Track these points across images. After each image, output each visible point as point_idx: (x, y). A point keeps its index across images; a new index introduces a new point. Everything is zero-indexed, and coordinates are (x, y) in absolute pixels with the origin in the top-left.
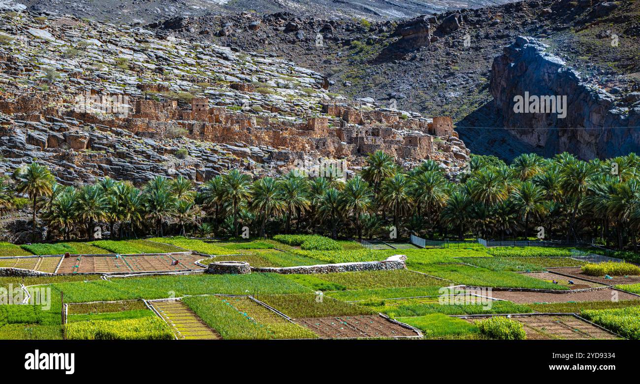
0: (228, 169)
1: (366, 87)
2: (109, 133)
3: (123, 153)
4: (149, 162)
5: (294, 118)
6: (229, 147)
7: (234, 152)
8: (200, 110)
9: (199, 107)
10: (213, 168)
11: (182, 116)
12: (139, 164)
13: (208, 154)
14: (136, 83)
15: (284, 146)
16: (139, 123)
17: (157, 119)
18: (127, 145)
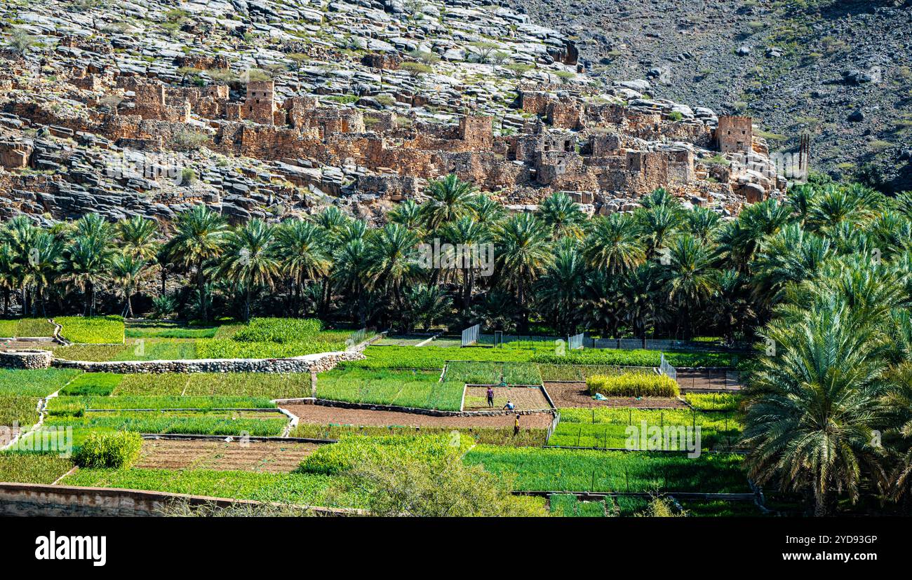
0: (268, 205)
1: (807, 59)
2: (70, 140)
3: (80, 174)
4: (123, 190)
5: (449, 117)
6: (284, 166)
7: (291, 177)
8: (258, 102)
9: (257, 96)
10: (237, 202)
11: (225, 113)
12: (104, 193)
13: (235, 179)
14: (176, 54)
15: (388, 166)
16: (124, 124)
17: (164, 118)
18: (93, 161)
